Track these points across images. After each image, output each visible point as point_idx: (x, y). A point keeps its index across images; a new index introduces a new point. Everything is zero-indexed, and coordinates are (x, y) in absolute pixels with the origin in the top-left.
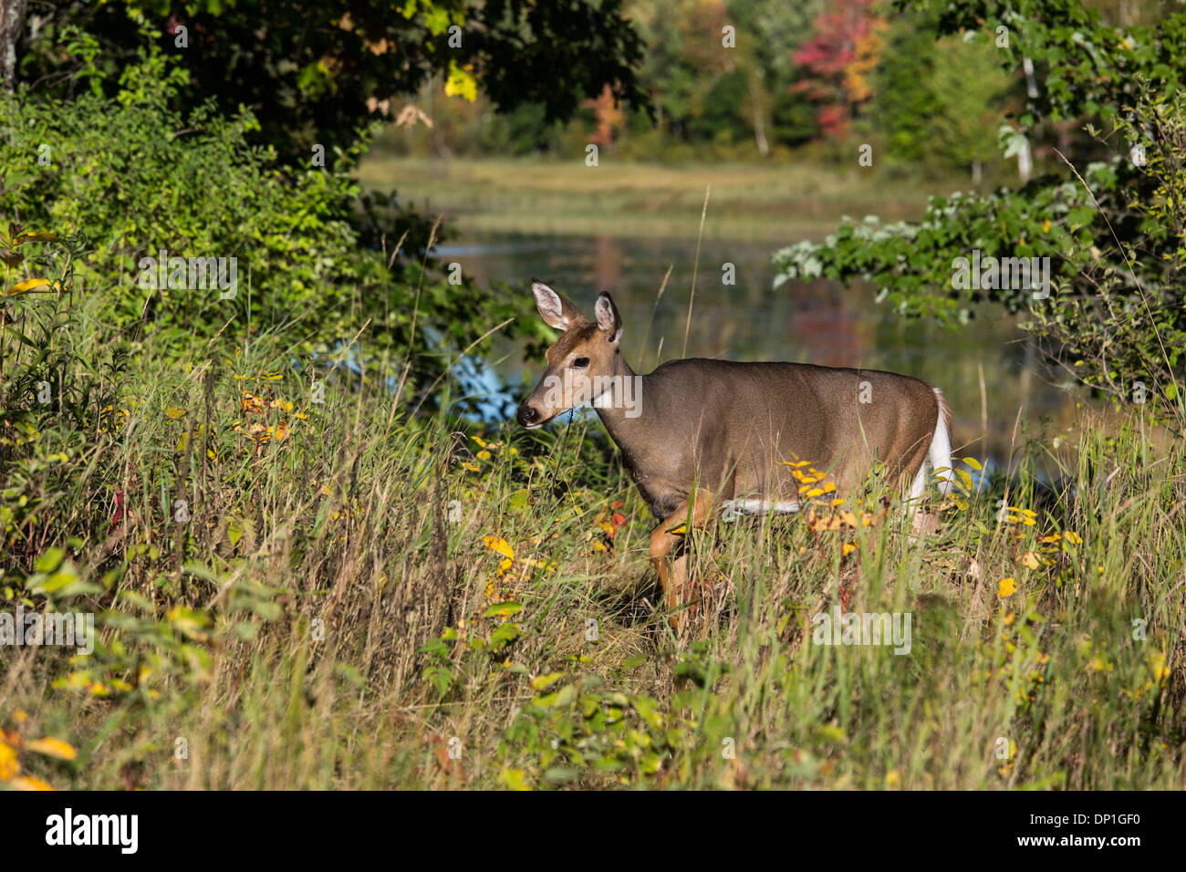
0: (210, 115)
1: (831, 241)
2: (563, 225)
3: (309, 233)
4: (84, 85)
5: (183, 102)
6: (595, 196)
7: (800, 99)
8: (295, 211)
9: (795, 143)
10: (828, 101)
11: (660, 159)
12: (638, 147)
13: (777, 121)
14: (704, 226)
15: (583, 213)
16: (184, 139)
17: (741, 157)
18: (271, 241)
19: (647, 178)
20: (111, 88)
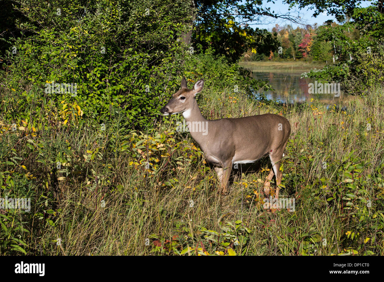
0: (219, 56)
1: (309, 72)
2: (265, 71)
3: (233, 73)
4: (200, 52)
5: (215, 54)
6: (269, 66)
7: (300, 52)
8: (230, 70)
9: (299, 58)
10: (304, 52)
11: (279, 61)
12: (275, 59)
13: (296, 55)
14: (286, 71)
15: (267, 69)
16: (215, 60)
17: (291, 60)
18: (227, 74)
19: (277, 64)
20: (204, 52)
